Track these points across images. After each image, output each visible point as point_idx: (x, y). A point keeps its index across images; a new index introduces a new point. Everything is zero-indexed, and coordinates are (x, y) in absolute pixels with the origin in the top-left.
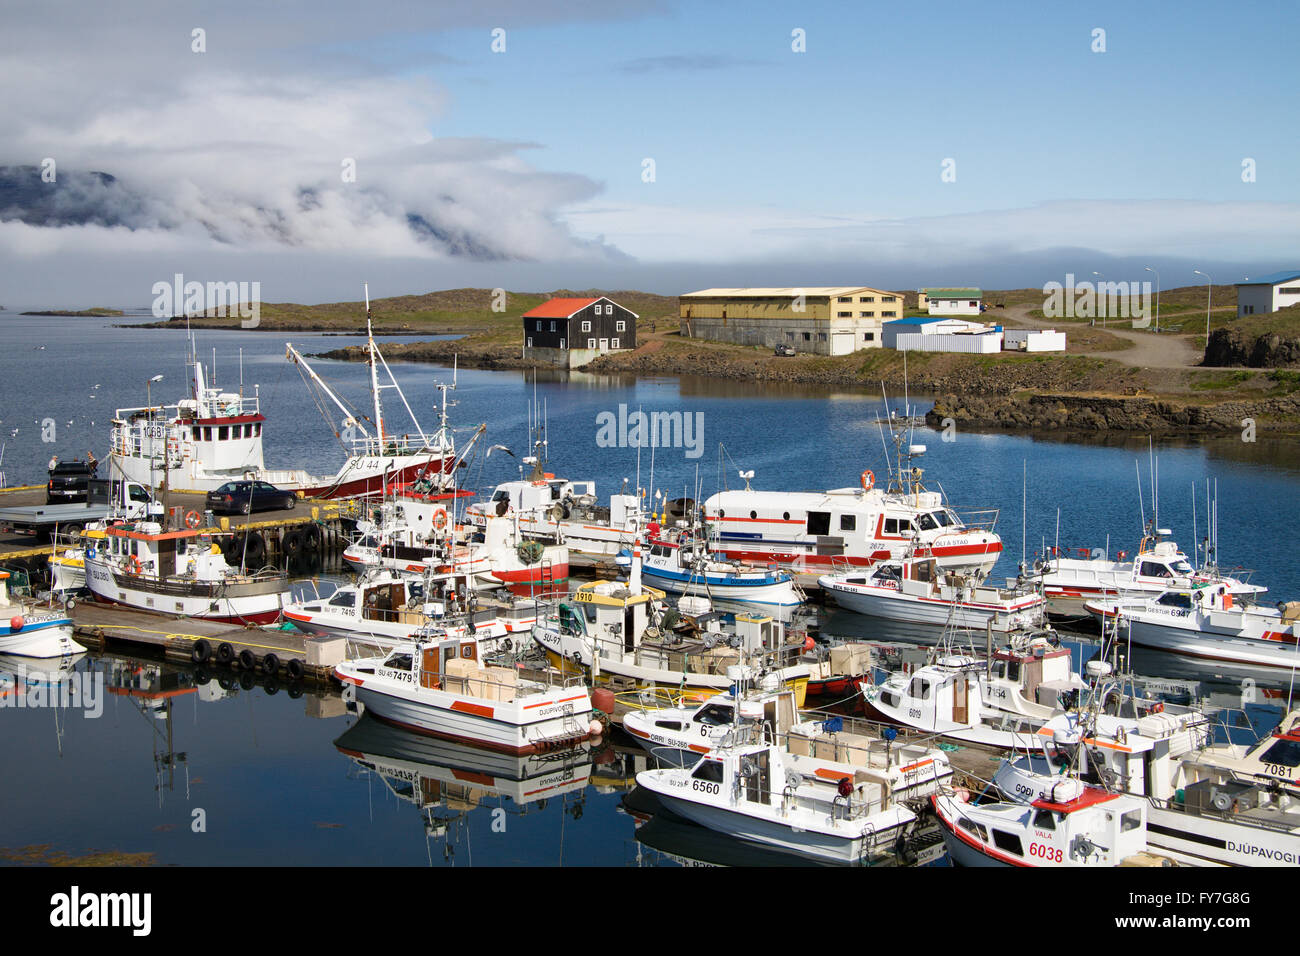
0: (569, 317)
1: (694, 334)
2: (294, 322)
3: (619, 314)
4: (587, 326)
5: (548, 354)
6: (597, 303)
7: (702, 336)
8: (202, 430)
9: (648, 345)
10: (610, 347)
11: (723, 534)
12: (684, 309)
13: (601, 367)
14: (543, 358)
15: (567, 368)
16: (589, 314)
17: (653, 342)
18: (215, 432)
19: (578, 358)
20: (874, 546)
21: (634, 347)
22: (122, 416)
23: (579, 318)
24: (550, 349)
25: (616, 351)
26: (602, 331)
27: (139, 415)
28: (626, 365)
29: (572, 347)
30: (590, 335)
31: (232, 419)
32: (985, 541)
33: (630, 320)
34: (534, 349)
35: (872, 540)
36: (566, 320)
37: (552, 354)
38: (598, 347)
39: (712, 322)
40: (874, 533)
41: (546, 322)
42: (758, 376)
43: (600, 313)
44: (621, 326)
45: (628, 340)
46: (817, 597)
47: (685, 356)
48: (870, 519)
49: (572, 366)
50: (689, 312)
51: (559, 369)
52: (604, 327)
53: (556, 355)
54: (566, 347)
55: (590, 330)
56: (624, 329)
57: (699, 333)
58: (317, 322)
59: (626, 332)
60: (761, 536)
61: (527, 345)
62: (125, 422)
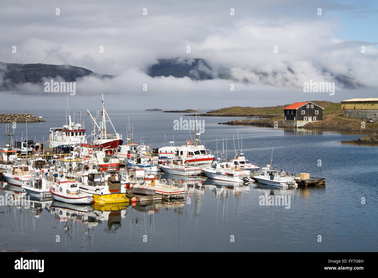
0: (297, 109)
1: (345, 115)
2: (244, 113)
3: (316, 108)
4: (303, 112)
5: (290, 122)
6: (308, 104)
7: (348, 116)
8: (68, 133)
9: (327, 119)
10: (312, 120)
11: (161, 157)
12: (343, 106)
13: (307, 127)
14: (289, 124)
15: (296, 127)
16: (304, 108)
17: (329, 118)
18: (70, 134)
19: (299, 123)
20: (186, 159)
21: (322, 120)
22: (52, 130)
23: (300, 109)
24: (291, 120)
25: (314, 121)
26: (309, 114)
27: (57, 130)
28: (316, 126)
29: (298, 120)
30: (305, 116)
31: (75, 130)
32: (208, 157)
33: (321, 111)
34: (287, 120)
35: (186, 157)
36: (296, 110)
37: (292, 122)
38: (308, 120)
39: (351, 111)
40: (186, 156)
41: (290, 111)
42: (352, 129)
43: (309, 108)
44: (317, 112)
45: (320, 117)
46: (162, 170)
47: (337, 123)
48: (185, 152)
49: (297, 126)
50: (344, 107)
51: (293, 127)
52: (310, 113)
53: (293, 122)
54: (296, 120)
55: (305, 114)
56: (318, 113)
57: (347, 115)
58: (252, 114)
59: (319, 114)
60: (167, 157)
61: (285, 119)
62: (52, 132)
